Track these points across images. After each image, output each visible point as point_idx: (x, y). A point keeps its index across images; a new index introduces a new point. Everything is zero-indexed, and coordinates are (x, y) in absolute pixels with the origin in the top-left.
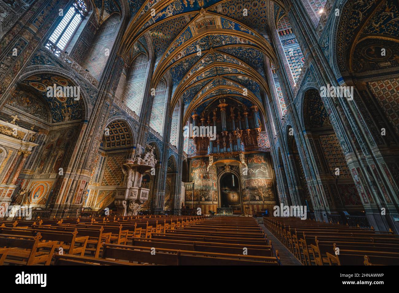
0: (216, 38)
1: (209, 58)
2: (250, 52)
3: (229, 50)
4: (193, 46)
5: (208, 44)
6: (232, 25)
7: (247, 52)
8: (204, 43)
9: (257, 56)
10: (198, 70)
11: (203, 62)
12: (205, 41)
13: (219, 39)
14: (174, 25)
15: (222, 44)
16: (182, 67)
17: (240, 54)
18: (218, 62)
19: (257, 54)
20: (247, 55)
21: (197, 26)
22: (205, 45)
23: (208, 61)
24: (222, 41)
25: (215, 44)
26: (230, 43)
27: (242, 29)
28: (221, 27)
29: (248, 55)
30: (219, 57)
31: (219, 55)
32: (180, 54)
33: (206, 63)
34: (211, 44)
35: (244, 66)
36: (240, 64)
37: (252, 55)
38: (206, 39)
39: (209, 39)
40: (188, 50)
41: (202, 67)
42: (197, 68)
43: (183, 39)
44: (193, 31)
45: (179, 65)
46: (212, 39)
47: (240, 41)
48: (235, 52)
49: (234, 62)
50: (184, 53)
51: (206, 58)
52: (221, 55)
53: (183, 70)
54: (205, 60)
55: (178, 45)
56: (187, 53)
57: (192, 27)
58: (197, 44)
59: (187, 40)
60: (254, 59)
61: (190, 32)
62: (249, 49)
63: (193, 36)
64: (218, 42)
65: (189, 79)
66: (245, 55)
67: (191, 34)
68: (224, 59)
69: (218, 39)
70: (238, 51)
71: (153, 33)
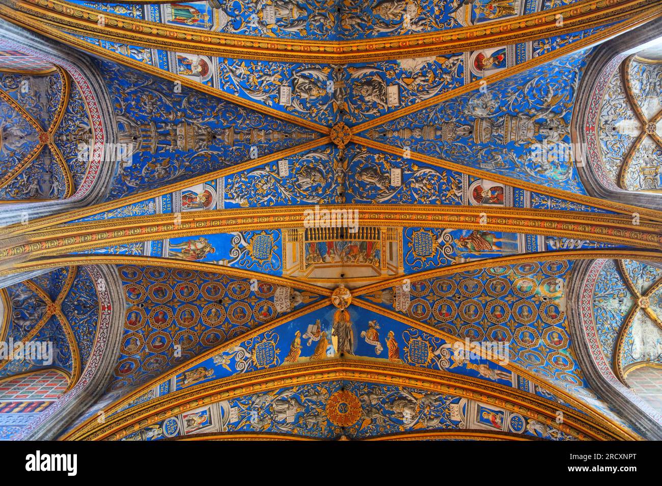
0: (315, 189)
1: (362, 98)
2: (168, 110)
3: (266, 129)
4: (416, 190)
5: (352, 168)
6: (242, 248)
7: (184, 111)
8: (366, 178)
9: (135, 92)
10: (432, 59)
11: (393, 91)
12: (362, 184)
13: (300, 186)
14: (458, 292)
15: (291, 163)
16: (504, 103)
17: (213, 108)
18: (323, 66)
19: (138, 101)
20: (184, 103)
21: (377, 255)
22: (365, 170)
23: (369, 83)
24: (290, 176)
25: (324, 163)
26: (257, 173)
27: (200, 246)
28: (285, 235)
29: (180, 103)
30: (315, 92)
31: (314, 105)
32: (477, 194)
33: (382, 76)
34: (342, 160)
35: (194, 59)
36: (213, 67)
37: (161, 100)
38: (355, 190)
39: (344, 184)
40: (440, 191)
41: (407, 64)
42: (430, 76)
43: (442, 245)
44: (394, 248)
45: (514, 116)
46: (329, 185)
47: (211, 190)
48: (239, 116)
49: (242, 70)
50: (459, 188)
51: (375, 105)
52: (303, 102)
53: (505, 93)
54: (383, 96)
55: (472, 237)
56: (449, 181)
57: (394, 263)
58: (394, 189)
59: (432, 230)
60: (147, 86)
61: (407, 250)
62: (176, 123)
63: (400, 230)
64: (309, 171)
65: (488, 44)
66: (189, 102)
67: (406, 242)
68: (293, 84)
69: (305, 182)
70: (226, 119)
71: (548, 295)
